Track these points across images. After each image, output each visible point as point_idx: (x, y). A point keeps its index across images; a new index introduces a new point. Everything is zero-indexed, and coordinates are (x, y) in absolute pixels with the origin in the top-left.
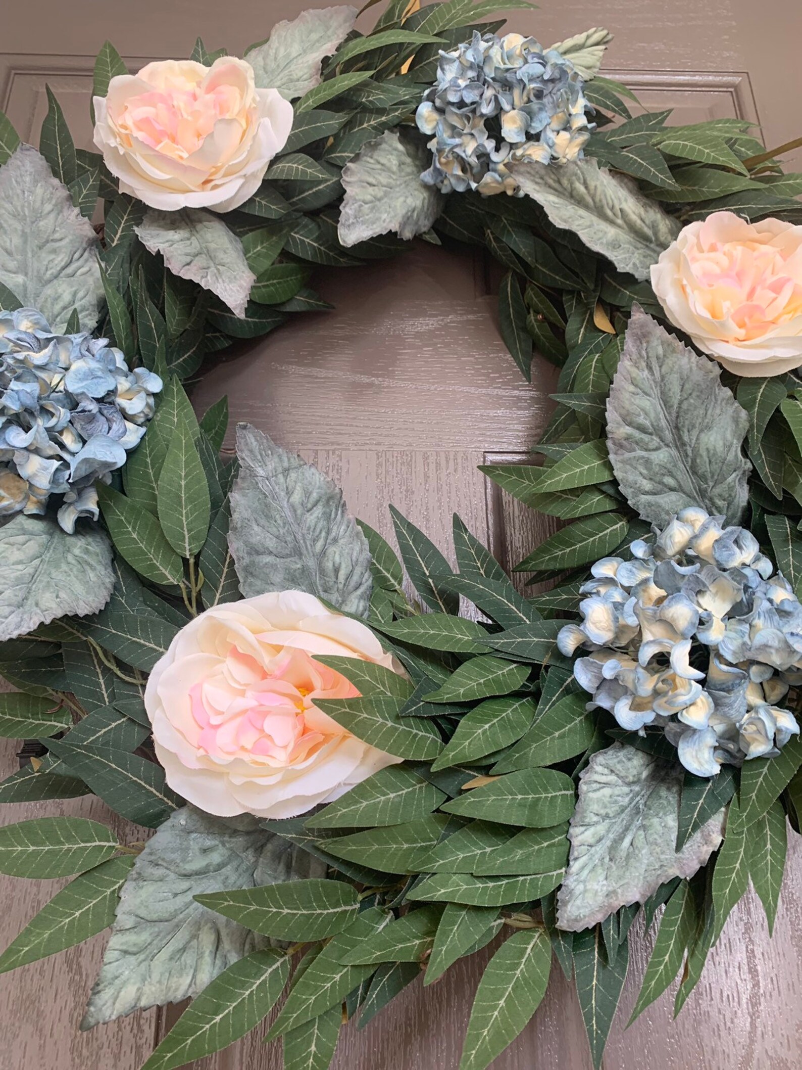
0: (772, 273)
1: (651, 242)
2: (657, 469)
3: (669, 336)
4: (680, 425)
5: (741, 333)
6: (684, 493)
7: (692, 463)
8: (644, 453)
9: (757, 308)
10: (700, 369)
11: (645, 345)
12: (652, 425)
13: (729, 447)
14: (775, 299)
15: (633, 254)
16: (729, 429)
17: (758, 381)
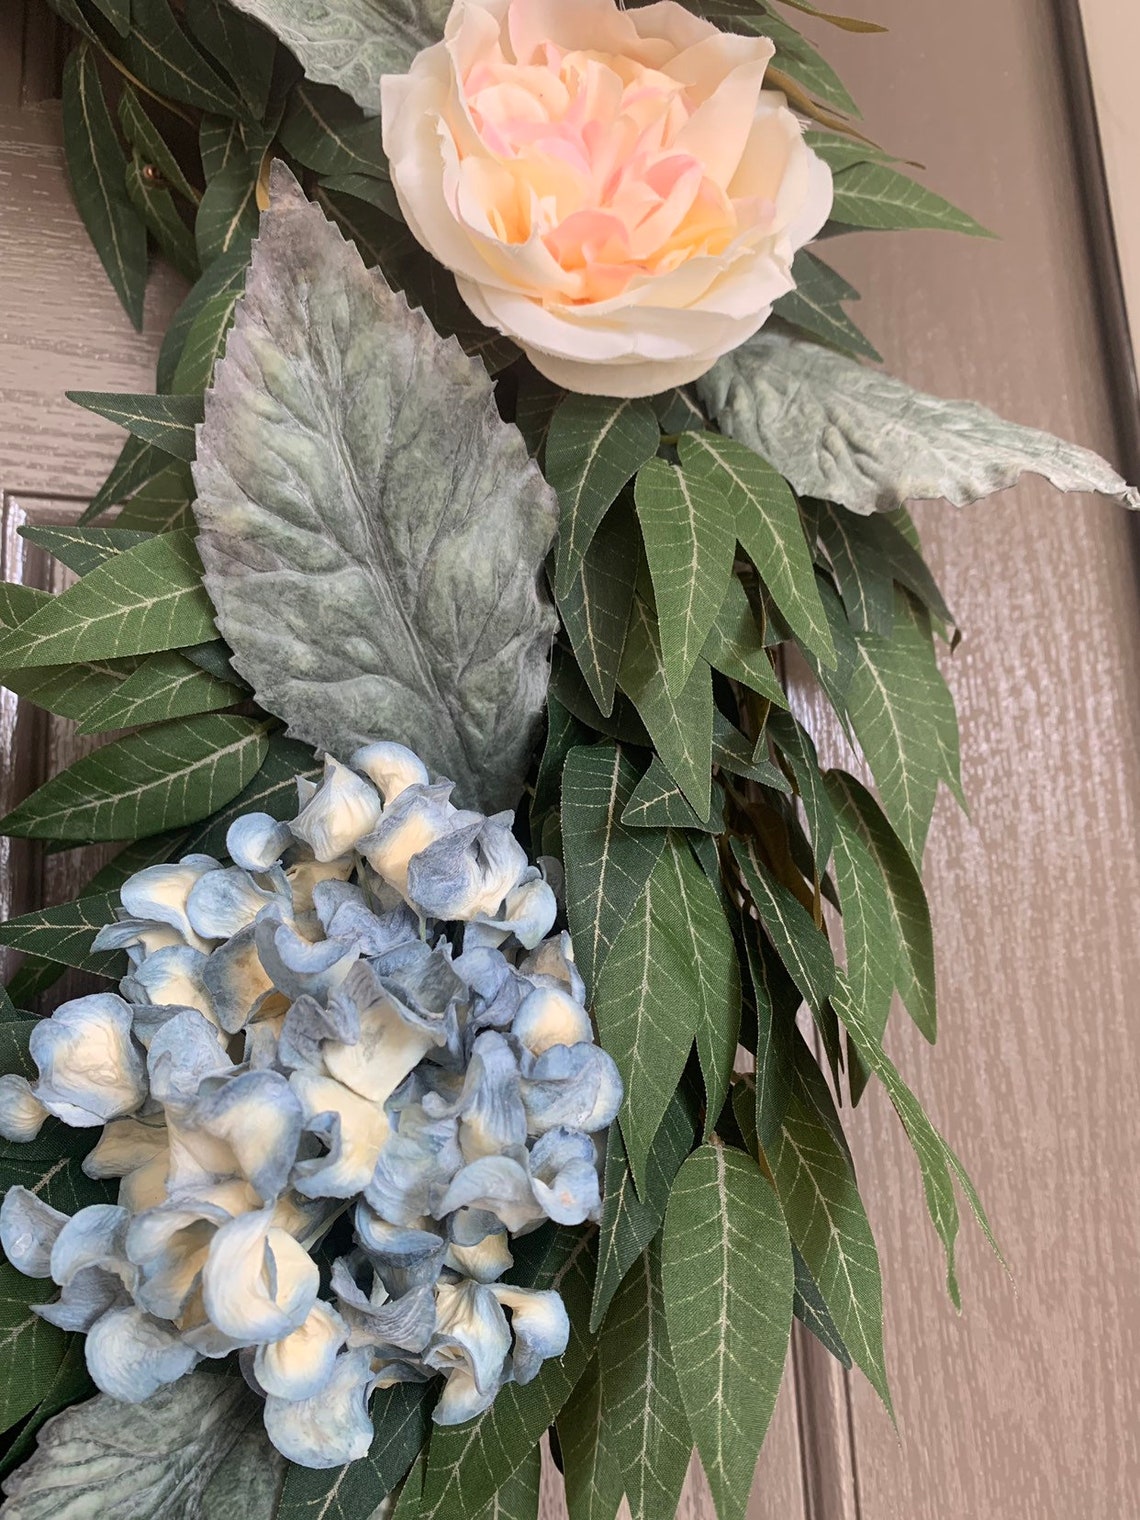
0: (663, 142)
1: (408, 19)
2: (328, 619)
3: (366, 272)
4: (388, 513)
5: (573, 282)
6: (398, 678)
7: (418, 607)
8: (296, 576)
9: (613, 223)
10: (442, 371)
11: (304, 287)
12: (319, 507)
13: (503, 576)
14: (656, 208)
15: (360, 40)
16: (510, 532)
17: (599, 406)
